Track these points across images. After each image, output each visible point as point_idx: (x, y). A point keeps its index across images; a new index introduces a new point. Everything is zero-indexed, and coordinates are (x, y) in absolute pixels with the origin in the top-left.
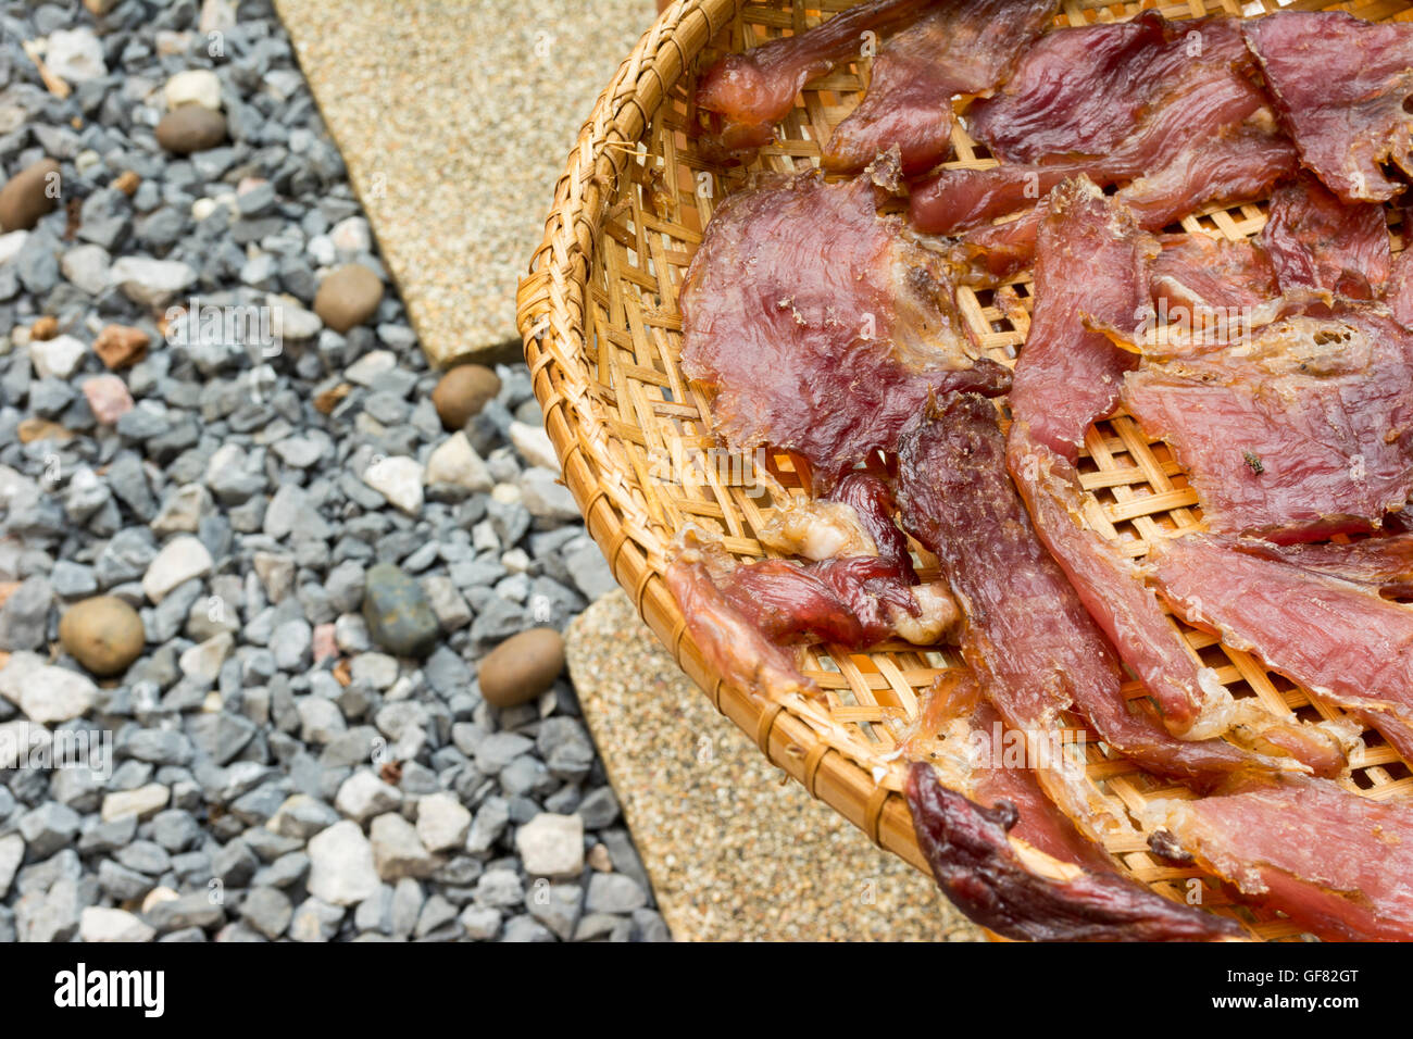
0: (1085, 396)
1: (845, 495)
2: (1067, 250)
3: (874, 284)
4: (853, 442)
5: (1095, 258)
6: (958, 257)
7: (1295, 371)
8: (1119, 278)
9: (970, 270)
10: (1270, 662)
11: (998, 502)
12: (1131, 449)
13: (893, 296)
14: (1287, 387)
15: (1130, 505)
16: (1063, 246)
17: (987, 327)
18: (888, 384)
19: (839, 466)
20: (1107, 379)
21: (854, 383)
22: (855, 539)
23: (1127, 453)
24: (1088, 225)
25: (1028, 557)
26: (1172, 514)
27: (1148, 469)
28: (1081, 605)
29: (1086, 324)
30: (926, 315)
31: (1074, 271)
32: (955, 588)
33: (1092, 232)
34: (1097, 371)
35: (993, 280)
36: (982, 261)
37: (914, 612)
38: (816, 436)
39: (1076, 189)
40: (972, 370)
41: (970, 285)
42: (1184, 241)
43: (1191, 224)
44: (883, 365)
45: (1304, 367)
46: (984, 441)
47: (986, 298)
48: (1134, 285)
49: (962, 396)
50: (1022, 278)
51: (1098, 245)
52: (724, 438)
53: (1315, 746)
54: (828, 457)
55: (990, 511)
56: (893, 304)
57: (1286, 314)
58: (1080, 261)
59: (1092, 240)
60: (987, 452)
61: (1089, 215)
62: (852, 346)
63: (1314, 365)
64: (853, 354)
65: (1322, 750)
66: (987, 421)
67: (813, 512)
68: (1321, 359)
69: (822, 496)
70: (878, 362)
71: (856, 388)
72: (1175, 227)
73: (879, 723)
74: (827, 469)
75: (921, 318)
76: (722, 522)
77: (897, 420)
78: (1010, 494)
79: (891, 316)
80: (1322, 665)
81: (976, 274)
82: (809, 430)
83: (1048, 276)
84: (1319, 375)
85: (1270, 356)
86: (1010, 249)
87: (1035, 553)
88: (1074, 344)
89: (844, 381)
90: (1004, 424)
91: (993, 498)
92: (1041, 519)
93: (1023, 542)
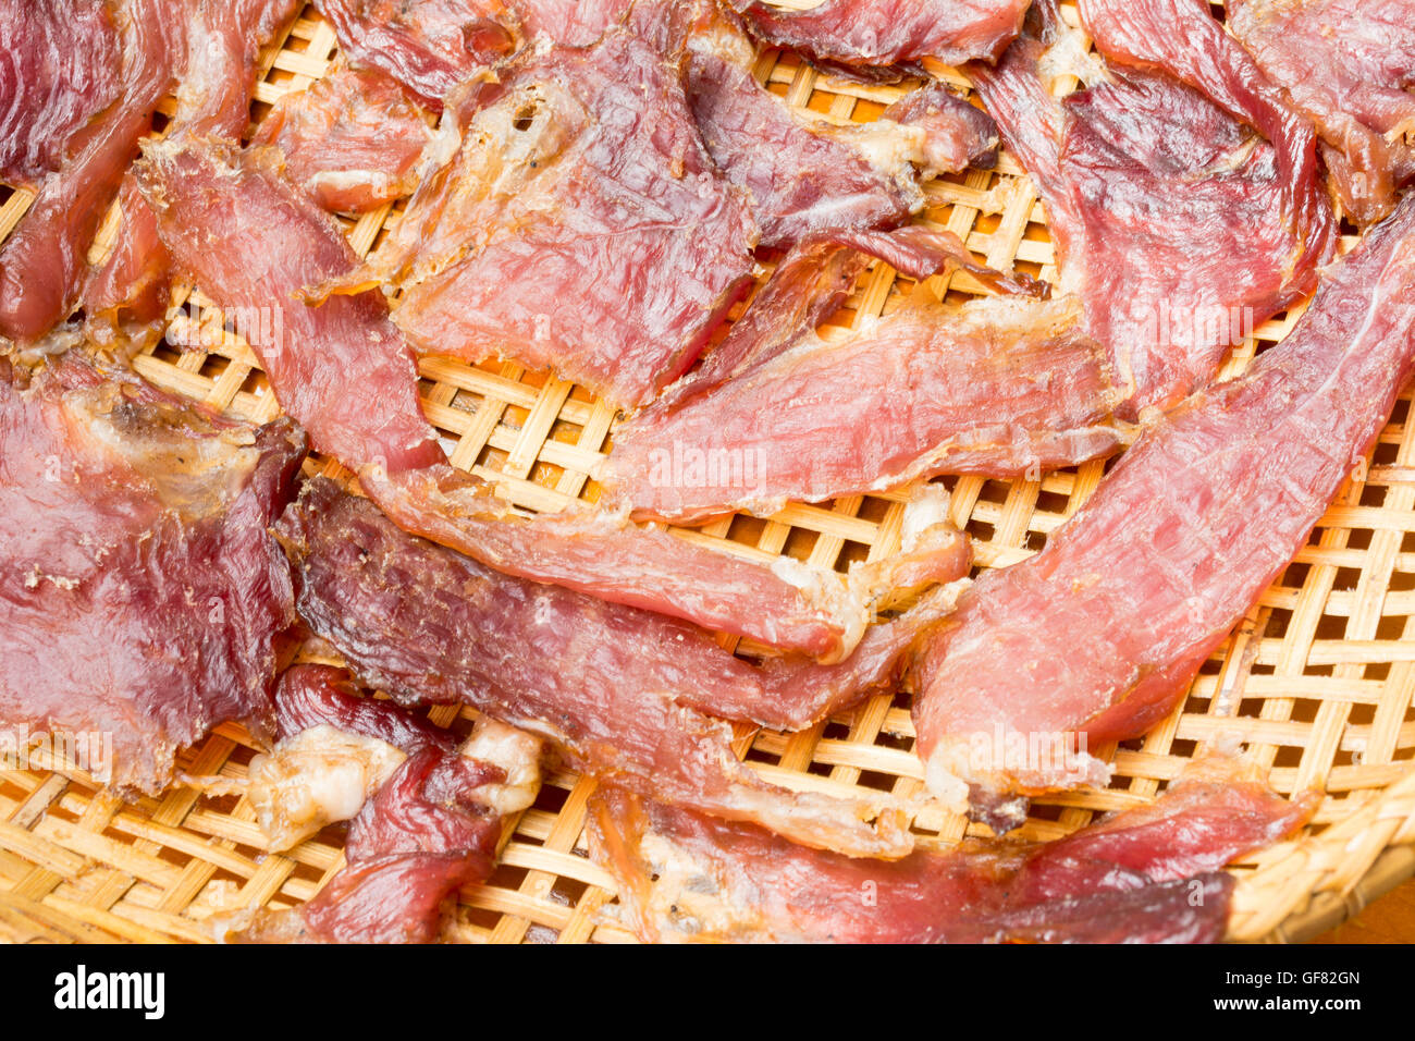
0: (382, 377)
1: (298, 718)
2: (210, 237)
3: (98, 469)
4: (249, 652)
5: (241, 222)
6: (104, 335)
7: (530, 177)
8: (285, 223)
9: (128, 339)
10: (814, 499)
11: (438, 578)
12: (462, 385)
13: (127, 464)
14: (538, 198)
15: (523, 443)
16: (202, 237)
17: (203, 381)
18: (214, 557)
19: (261, 694)
20: (375, 337)
21: (188, 595)
22: (364, 759)
23: (461, 391)
24: (200, 191)
25: (518, 604)
26: (562, 417)
27: (499, 391)
28: (608, 604)
29: (310, 304)
30: (172, 448)
31: (236, 253)
32: (515, 722)
33: (212, 196)
34: (358, 337)
35: (157, 327)
36: (126, 318)
37: (494, 776)
38: (211, 685)
39: (154, 164)
40: (263, 457)
41: (140, 352)
42: (281, 117)
43: (266, 92)
44: (191, 544)
45: (534, 165)
46: (358, 525)
47: (166, 351)
48: (303, 216)
49: (299, 504)
50: (179, 295)
51: (230, 205)
52: (130, 786)
53: (942, 552)
54: (244, 697)
55: (442, 595)
56: (137, 471)
57: (465, 121)
58: (232, 238)
59: (219, 208)
60: (373, 535)
61: (190, 180)
62: (144, 557)
63: (541, 154)
64: (154, 564)
65: (952, 548)
66: (335, 499)
67: (294, 771)
68: (542, 142)
69: (276, 739)
70: (184, 547)
71: (195, 599)
72: (257, 109)
73: (595, 929)
74: (255, 709)
75: (169, 455)
76: (221, 874)
77: (261, 589)
78: (435, 555)
79: (145, 486)
80: (859, 458)
81: (139, 335)
82: (200, 690)
83: (221, 282)
84: (551, 160)
85: (493, 179)
86: (144, 281)
87: (517, 592)
88: (311, 329)
89: (176, 601)
90: (354, 488)
91: (430, 580)
92: (496, 558)
93: (499, 594)
